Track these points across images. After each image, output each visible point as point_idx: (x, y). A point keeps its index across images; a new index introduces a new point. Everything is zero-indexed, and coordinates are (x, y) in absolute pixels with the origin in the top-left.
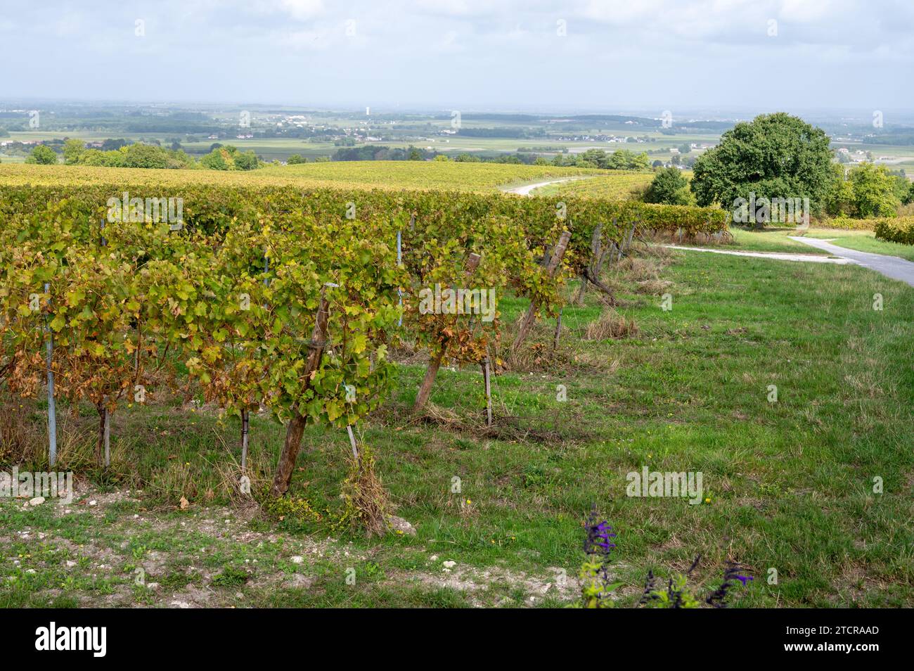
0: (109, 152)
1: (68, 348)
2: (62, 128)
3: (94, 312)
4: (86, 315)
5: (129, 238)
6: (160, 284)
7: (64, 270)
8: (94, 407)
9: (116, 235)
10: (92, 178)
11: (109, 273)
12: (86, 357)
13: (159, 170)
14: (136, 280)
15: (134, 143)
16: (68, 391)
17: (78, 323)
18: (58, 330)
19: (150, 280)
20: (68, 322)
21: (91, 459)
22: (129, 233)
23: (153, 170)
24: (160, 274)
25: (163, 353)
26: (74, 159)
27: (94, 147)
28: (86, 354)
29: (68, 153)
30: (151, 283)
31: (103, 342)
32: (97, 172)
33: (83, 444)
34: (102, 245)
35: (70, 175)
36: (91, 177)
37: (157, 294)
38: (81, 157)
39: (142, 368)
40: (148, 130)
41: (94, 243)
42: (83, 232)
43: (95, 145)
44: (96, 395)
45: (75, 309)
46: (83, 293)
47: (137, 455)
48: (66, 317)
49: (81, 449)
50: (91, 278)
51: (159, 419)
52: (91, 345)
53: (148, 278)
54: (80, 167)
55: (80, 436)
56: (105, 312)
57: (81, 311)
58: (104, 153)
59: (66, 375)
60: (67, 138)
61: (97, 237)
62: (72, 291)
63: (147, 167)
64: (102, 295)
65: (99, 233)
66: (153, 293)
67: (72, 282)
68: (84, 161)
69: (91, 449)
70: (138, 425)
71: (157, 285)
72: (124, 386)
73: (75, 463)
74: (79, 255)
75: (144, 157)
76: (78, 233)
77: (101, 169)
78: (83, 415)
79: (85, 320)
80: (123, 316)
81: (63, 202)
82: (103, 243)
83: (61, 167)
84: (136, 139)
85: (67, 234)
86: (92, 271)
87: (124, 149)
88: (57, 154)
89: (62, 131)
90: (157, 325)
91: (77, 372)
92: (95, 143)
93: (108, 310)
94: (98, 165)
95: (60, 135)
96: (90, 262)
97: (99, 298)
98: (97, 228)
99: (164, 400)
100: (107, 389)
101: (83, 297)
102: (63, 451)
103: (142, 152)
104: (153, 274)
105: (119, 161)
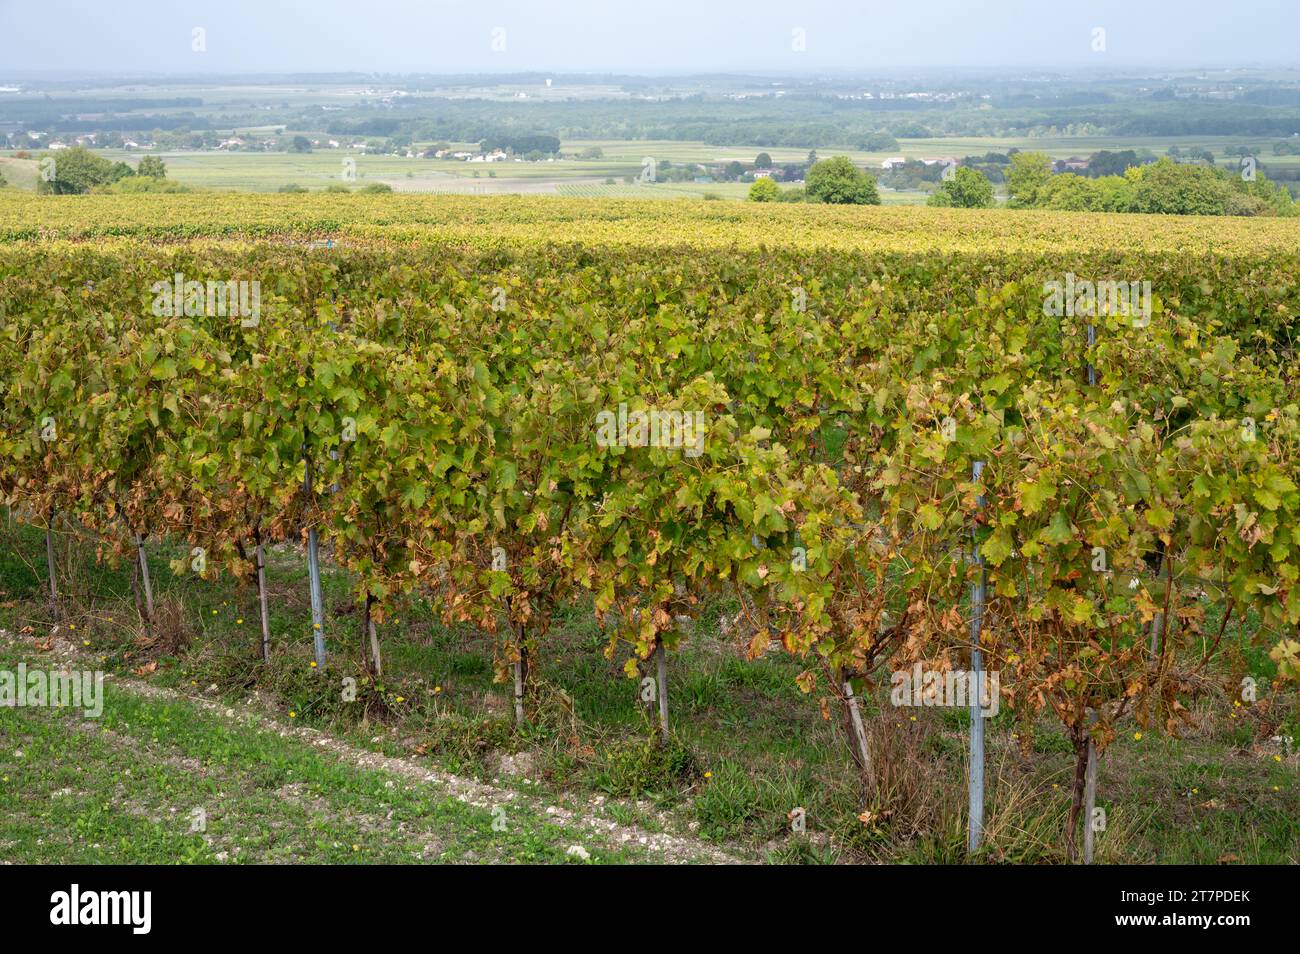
0: (1102, 179)
1: (1014, 601)
2: (1006, 129)
3: (1073, 527)
4: (1057, 532)
5: (1149, 369)
6: (1217, 471)
7: (1014, 434)
8: (1062, 732)
9: (1119, 361)
10: (1066, 238)
11: (1109, 442)
12: (1052, 624)
13: (1209, 219)
14: (1164, 462)
15: (1156, 159)
16: (1012, 693)
17: (1038, 549)
18: (996, 562)
19: (1197, 463)
20: (1018, 545)
21: (1054, 846)
22: (1148, 357)
23: (1196, 219)
24: (1219, 450)
25: (1219, 626)
26: (1029, 196)
27: (1070, 170)
28: (1052, 618)
29: (1016, 182)
30: (1198, 469)
31: (1090, 593)
32: (1075, 224)
33: (1036, 811)
34: (1087, 383)
35: (1019, 230)
36: (1063, 234)
37: (1208, 495)
38: (1043, 191)
39: (1171, 656)
40: (1188, 130)
41: (1073, 378)
42: (1049, 353)
43: (1073, 165)
44: (1070, 707)
45: (1034, 518)
46: (1051, 484)
47: (1151, 847)
48: (1015, 535)
49: (1032, 823)
50: (1070, 453)
51: (1201, 772)
52: (1065, 597)
53: (1193, 457)
54: (1040, 212)
55: (1032, 793)
56: (1097, 528)
57: (1046, 524)
58: (1090, 182)
59: (1010, 660)
60: (1014, 151)
61: (1077, 365)
62: (1029, 480)
63: (1182, 212)
64: (1092, 492)
65: (1081, 356)
66: (1200, 490)
67: (1028, 460)
68: (1049, 199)
69: (1056, 822)
70: (1155, 780)
71: (1210, 473)
72: (1132, 691)
73: (1021, 851)
74: (1046, 404)
75: (1177, 189)
76: (1038, 355)
77: (1084, 215)
78: (1038, 750)
79: (1055, 544)
80: (1134, 539)
81: (1009, 289)
82: (1091, 377)
83: (1001, 212)
84: (1160, 150)
85: (1016, 356)
86: (1072, 440)
87: (1134, 172)
88: (993, 185)
89: (1004, 136)
90: (1208, 564)
91: (1033, 654)
92: (1072, 160)
93: (1104, 525)
94: (1076, 208)
95: (1000, 143)
96: (1068, 418)
97: (1084, 498)
98: (1078, 345)
99: (1212, 730)
100: (1092, 696)
101: (1051, 494)
102: (997, 821)
103: (1173, 180)
104: (1202, 448)
105: (1122, 199)
